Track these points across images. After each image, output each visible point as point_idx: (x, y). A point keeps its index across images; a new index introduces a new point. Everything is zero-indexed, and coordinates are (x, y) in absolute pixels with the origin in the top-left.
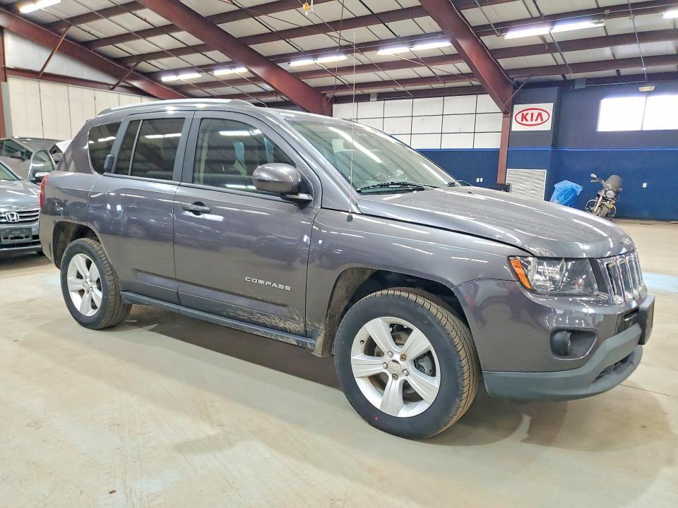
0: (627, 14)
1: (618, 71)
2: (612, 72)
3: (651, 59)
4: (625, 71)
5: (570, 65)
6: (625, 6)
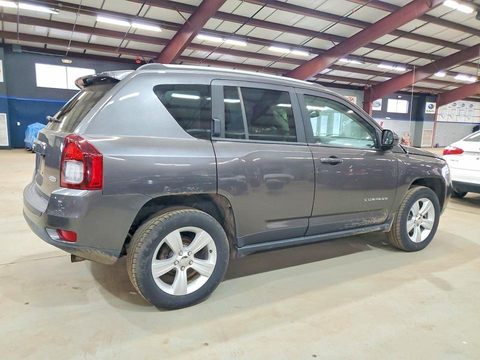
0: (76, 11)
1: (46, 45)
2: (41, 45)
3: (75, 43)
4: (50, 46)
5: (20, 34)
6: (77, 6)
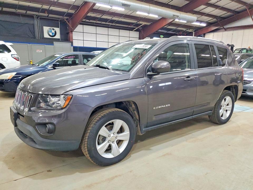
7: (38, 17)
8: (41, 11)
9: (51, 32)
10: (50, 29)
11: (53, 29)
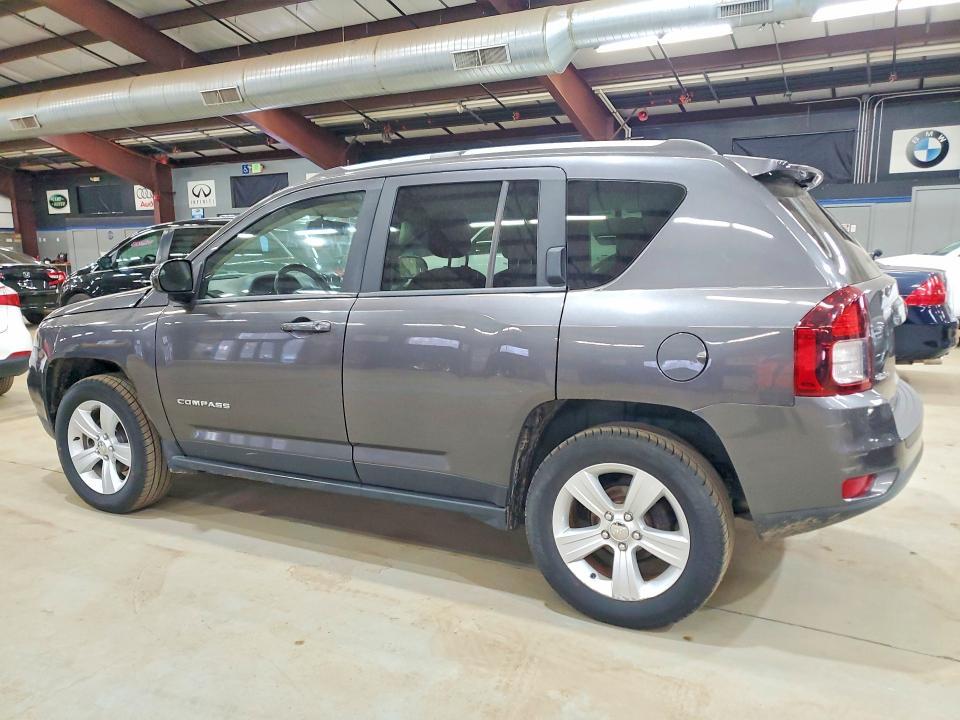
7: (874, 98)
8: (872, 76)
9: (925, 147)
10: (922, 136)
11: (937, 135)
